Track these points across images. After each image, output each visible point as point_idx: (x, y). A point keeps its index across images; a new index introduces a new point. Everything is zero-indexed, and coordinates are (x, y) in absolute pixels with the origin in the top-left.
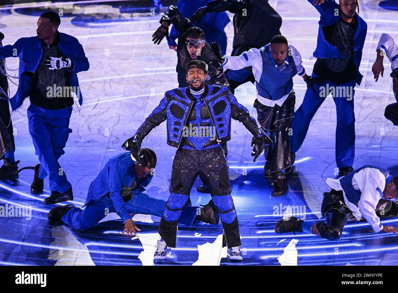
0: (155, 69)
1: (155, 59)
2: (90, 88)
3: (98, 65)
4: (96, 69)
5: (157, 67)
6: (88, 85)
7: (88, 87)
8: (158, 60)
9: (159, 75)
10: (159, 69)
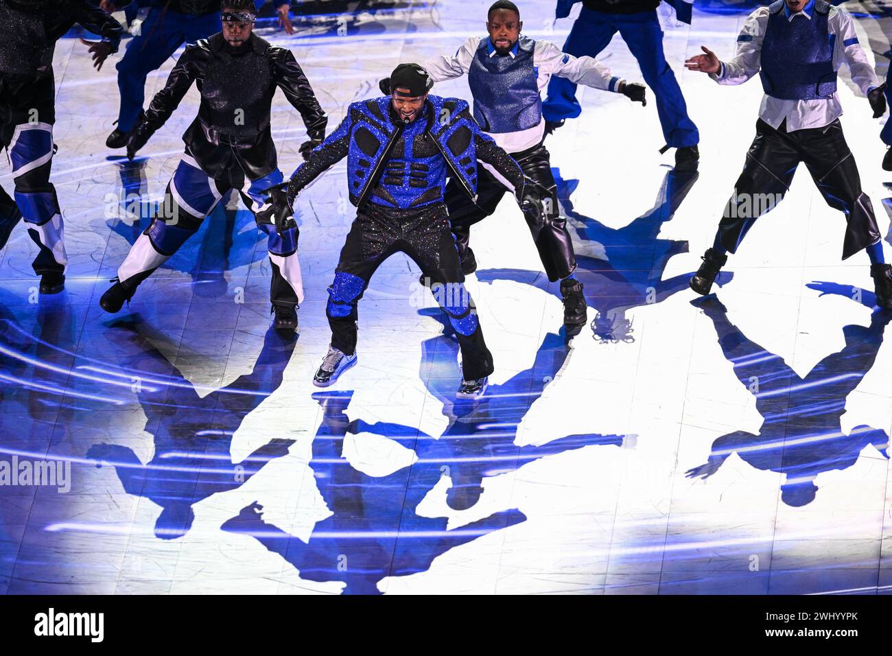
0: (283, 131)
1: (282, 112)
2: (163, 169)
3: (177, 126)
4: (173, 132)
5: (287, 128)
6: (161, 162)
7: (160, 166)
8: (289, 115)
9: (290, 141)
10: (289, 130)
